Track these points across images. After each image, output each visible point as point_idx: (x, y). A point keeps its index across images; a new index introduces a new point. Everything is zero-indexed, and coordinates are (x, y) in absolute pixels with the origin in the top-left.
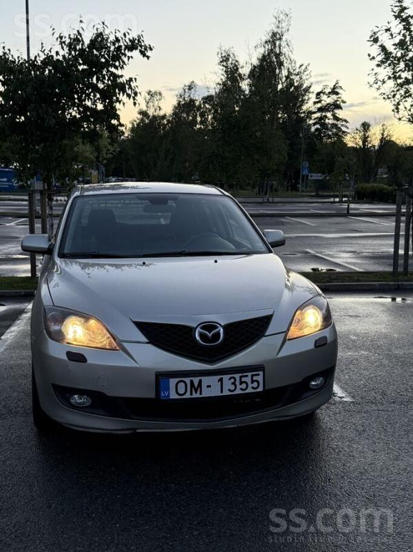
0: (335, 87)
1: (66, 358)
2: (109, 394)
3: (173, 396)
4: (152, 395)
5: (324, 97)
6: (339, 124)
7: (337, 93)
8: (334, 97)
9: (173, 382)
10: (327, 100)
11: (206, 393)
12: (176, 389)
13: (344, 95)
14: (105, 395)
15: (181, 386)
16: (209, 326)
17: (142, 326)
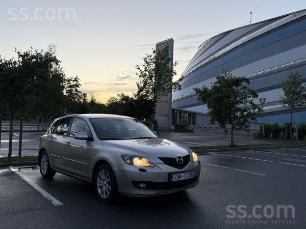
0: (76, 78)
1: (139, 171)
2: (154, 181)
3: (174, 180)
4: (166, 181)
5: (72, 82)
6: (78, 93)
7: (77, 81)
8: (76, 82)
9: (174, 175)
10: (72, 83)
11: (183, 178)
12: (175, 178)
13: (80, 82)
14: (152, 182)
15: (176, 176)
16: (179, 158)
17: (161, 159)
